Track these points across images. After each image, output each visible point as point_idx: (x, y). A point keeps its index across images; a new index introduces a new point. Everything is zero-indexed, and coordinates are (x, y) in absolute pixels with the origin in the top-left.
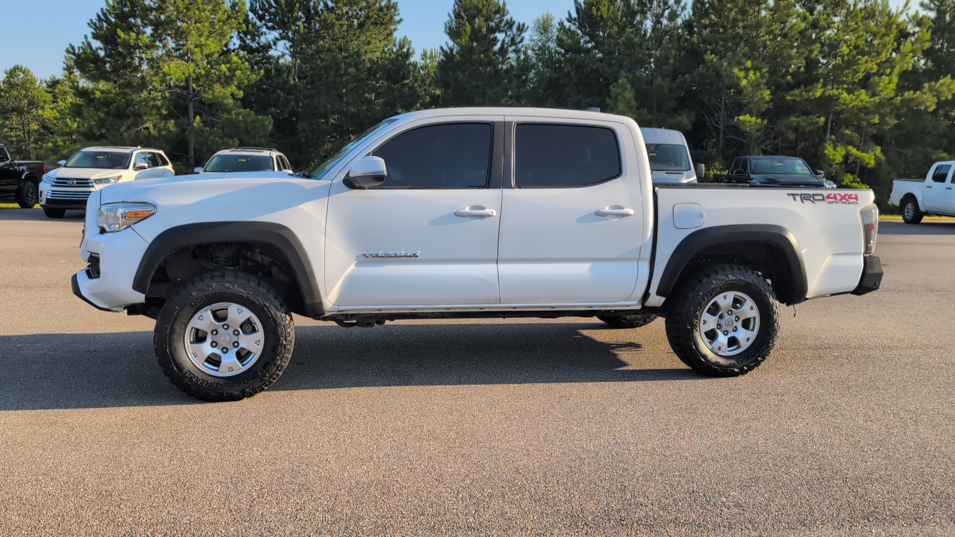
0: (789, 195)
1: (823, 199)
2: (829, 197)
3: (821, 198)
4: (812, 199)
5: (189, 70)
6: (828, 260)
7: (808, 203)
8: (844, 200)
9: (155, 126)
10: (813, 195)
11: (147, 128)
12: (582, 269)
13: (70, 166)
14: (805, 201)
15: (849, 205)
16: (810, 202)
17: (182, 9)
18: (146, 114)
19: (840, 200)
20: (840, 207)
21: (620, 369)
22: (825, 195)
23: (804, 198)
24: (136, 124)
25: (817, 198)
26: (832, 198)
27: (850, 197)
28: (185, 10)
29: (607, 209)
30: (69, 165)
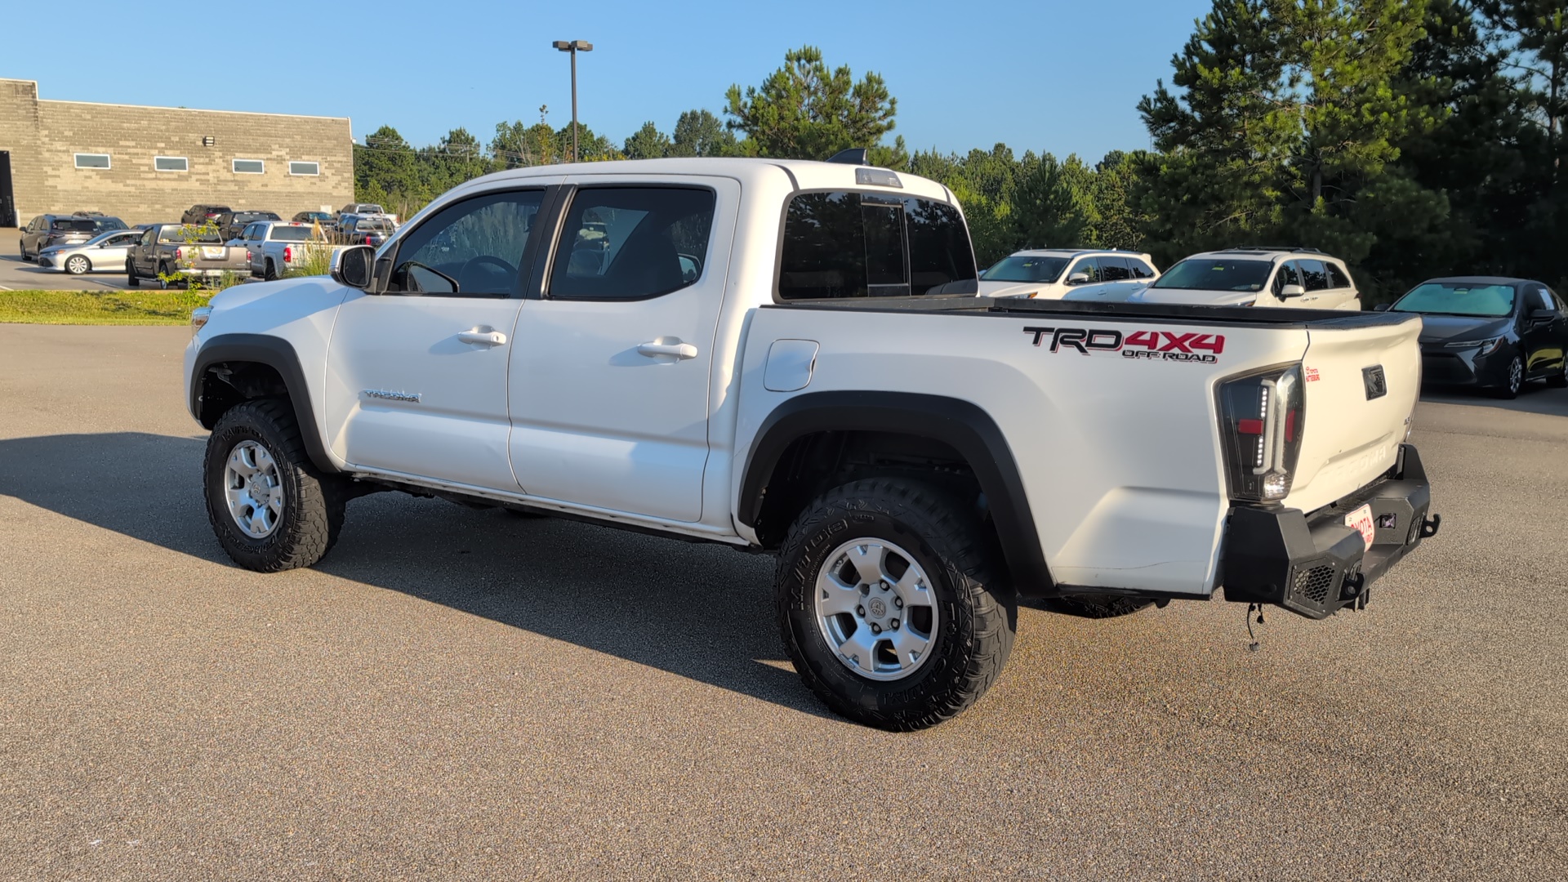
0: (1027, 329)
1: (1116, 346)
2: (1133, 339)
3: (1111, 340)
4: (1083, 344)
5: (1315, 119)
6: (1111, 499)
7: (1068, 353)
8: (1176, 351)
9: (1249, 216)
10: (1093, 332)
11: (1236, 220)
12: (617, 451)
13: (989, 278)
14: (1061, 347)
15: (1187, 364)
16: (1075, 349)
17: (1301, 18)
18: (1232, 197)
19: (1166, 348)
20: (1158, 367)
21: (765, 662)
22: (1126, 335)
23: (1063, 338)
24: (1219, 216)
25: (1098, 340)
26: (1143, 343)
27: (1199, 343)
28: (1306, 19)
29: (658, 343)
30: (988, 276)
